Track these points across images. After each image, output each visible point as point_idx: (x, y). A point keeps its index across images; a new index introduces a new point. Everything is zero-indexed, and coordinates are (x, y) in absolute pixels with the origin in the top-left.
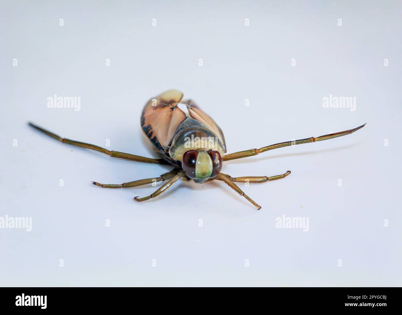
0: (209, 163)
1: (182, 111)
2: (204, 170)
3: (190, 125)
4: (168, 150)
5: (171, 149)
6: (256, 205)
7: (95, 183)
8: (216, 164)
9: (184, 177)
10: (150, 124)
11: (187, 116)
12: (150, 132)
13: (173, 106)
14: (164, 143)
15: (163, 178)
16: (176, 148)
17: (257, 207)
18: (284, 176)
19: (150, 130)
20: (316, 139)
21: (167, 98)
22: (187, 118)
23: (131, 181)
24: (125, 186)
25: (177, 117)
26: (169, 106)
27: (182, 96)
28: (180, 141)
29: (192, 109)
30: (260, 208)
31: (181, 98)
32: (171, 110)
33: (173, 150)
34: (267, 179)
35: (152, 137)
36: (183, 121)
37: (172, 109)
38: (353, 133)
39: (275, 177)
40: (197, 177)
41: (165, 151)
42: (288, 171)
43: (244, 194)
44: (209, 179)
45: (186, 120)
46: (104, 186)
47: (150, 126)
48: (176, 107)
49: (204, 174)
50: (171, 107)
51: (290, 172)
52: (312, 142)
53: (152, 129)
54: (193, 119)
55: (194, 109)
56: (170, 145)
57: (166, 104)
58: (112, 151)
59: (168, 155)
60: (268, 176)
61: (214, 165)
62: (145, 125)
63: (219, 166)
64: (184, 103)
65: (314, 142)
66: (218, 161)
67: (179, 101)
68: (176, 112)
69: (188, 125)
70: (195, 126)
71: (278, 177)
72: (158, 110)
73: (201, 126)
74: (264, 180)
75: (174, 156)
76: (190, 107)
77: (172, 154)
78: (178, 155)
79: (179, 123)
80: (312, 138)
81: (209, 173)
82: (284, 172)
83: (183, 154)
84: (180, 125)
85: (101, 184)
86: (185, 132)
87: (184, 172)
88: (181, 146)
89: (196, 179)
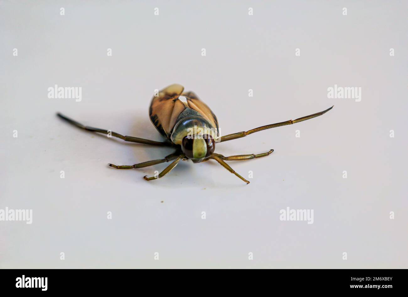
0: (204, 145)
1: (182, 103)
2: (200, 151)
3: (188, 115)
4: (170, 136)
5: (173, 135)
6: (245, 181)
7: (111, 165)
8: (210, 146)
9: (185, 158)
10: (156, 114)
11: (186, 107)
12: (156, 121)
13: (175, 98)
14: (167, 130)
15: (167, 160)
16: (176, 135)
17: (246, 182)
18: (268, 154)
19: (156, 119)
20: (294, 122)
21: (171, 91)
22: (186, 108)
23: (140, 163)
24: (136, 167)
25: (178, 108)
26: (172, 98)
27: (183, 89)
28: (180, 127)
29: (190, 100)
30: (248, 182)
31: (182, 91)
32: (173, 102)
33: (174, 136)
34: (254, 157)
35: (158, 125)
36: (183, 111)
37: (175, 101)
38: (324, 115)
39: (261, 155)
40: (195, 158)
41: (168, 136)
42: (272, 150)
43: (234, 172)
44: (205, 159)
45: (185, 110)
46: (118, 167)
47: (156, 116)
48: (178, 99)
49: (200, 155)
50: (174, 99)
51: (273, 150)
52: (291, 124)
53: (157, 118)
54: (191, 109)
55: (192, 100)
56: (171, 132)
57: (169, 97)
58: (126, 136)
59: (170, 140)
60: (255, 154)
61: (208, 147)
62: (152, 115)
63: (212, 148)
64: (184, 95)
65: (292, 124)
66: (212, 144)
67: (180, 94)
68: (177, 103)
69: (186, 114)
70: (192, 115)
71: (263, 155)
72: (163, 102)
73: (198, 115)
74: (252, 158)
75: (175, 141)
76: (189, 99)
77: (174, 139)
78: (178, 139)
79: (180, 113)
80: (290, 120)
81: (205, 153)
82: (268, 150)
83: (182, 138)
84: (180, 114)
85: (116, 165)
86: (184, 120)
87: (184, 154)
88: (181, 132)
89: (194, 159)
